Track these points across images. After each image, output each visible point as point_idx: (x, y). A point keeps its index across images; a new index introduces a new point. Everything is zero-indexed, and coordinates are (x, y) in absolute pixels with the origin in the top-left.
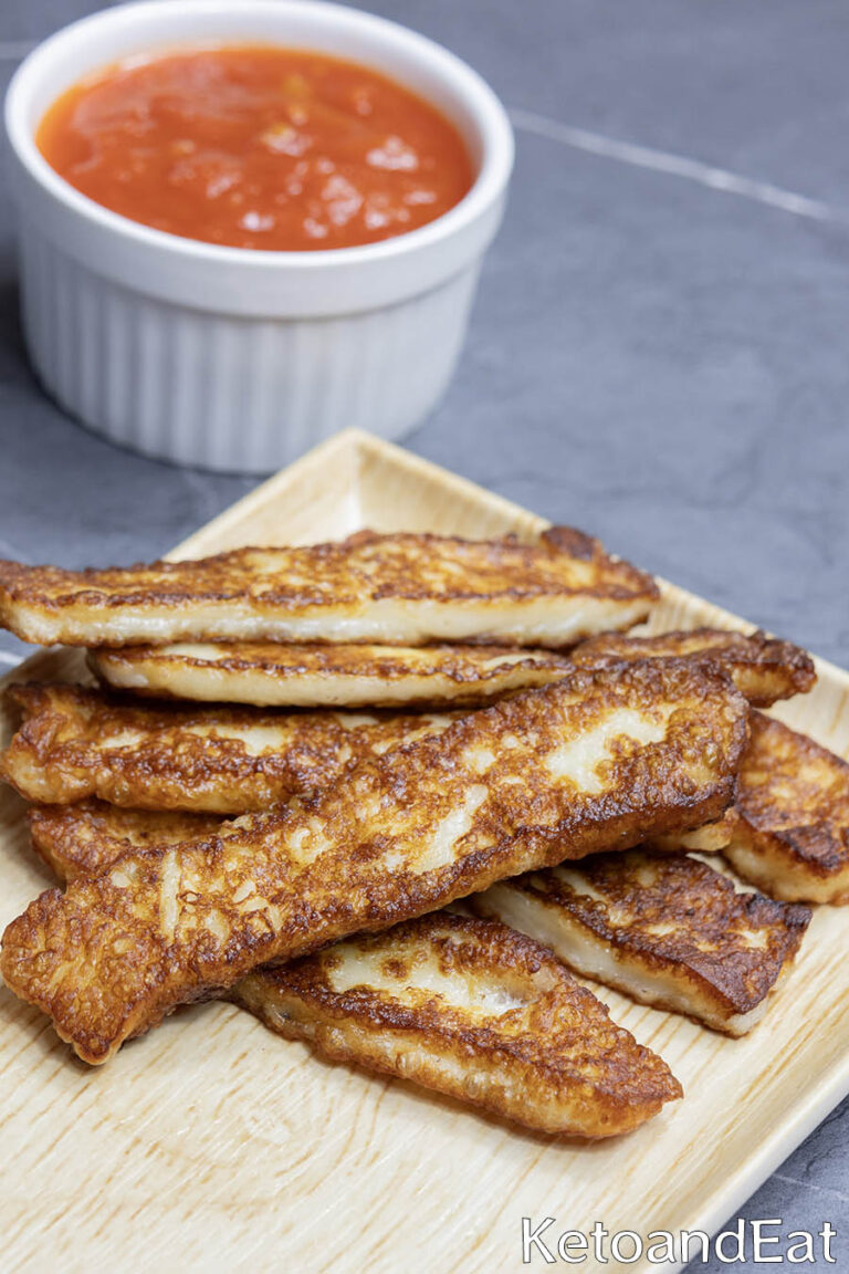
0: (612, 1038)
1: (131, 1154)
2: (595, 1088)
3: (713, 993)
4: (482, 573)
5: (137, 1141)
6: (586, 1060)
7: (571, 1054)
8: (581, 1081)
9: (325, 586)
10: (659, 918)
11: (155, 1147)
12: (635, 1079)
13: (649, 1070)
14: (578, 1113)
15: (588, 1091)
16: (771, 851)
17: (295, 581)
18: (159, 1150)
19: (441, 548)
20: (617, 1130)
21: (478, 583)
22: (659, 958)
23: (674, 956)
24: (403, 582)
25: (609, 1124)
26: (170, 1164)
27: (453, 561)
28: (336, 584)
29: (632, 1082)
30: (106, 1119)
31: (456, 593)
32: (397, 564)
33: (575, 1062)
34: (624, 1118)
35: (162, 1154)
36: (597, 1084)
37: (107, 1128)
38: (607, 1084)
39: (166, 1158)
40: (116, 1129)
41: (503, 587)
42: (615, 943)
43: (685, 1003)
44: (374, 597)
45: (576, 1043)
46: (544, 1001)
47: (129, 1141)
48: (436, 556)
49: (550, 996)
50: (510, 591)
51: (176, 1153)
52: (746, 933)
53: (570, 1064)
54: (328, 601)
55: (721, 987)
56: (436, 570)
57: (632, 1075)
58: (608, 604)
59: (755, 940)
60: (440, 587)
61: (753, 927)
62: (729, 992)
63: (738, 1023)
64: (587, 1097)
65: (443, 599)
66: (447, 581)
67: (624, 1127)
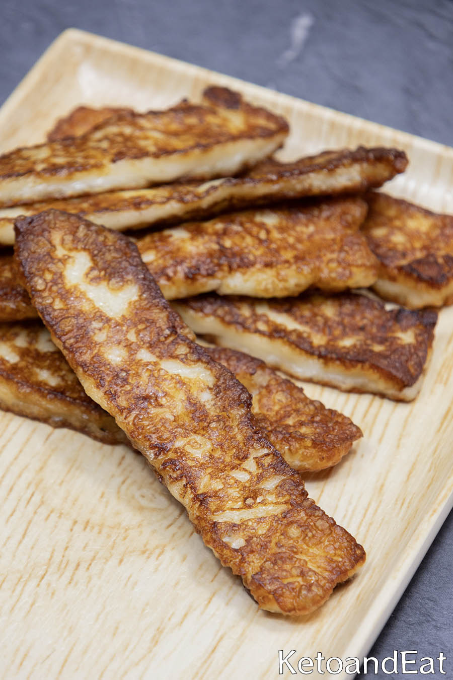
0: (312, 407)
1: (74, 530)
2: (312, 440)
3: (389, 377)
4: (176, 134)
5: (75, 522)
6: (302, 424)
7: (290, 421)
8: (302, 438)
9: (80, 160)
10: (344, 334)
11: (87, 523)
12: (334, 429)
13: (340, 423)
14: (305, 458)
15: (308, 443)
16: (401, 278)
17: (60, 160)
18: (90, 525)
19: (143, 122)
20: (330, 464)
21: (176, 143)
22: (351, 361)
23: (360, 358)
24: (129, 148)
25: (324, 461)
26: (100, 533)
27: (155, 129)
28: (86, 157)
29: (332, 433)
30: (52, 512)
31: (164, 152)
32: (120, 139)
33: (294, 426)
34: (334, 456)
35: (93, 528)
36: (313, 437)
37: (54, 516)
38: (319, 437)
39: (96, 530)
40: (60, 517)
41: (191, 142)
42: (320, 356)
43: (373, 386)
44: (114, 161)
45: (292, 414)
46: (264, 391)
47: (69, 523)
48: (142, 128)
49: (267, 387)
50: (198, 145)
51: (102, 526)
52: (400, 335)
53: (292, 428)
54: (84, 168)
55: (394, 372)
56: (146, 138)
57: (331, 429)
58: (259, 142)
59: (407, 337)
60: (152, 149)
61: (404, 330)
62: (399, 375)
63: (408, 393)
64: (308, 447)
65: (156, 156)
66: (156, 144)
67: (334, 461)
